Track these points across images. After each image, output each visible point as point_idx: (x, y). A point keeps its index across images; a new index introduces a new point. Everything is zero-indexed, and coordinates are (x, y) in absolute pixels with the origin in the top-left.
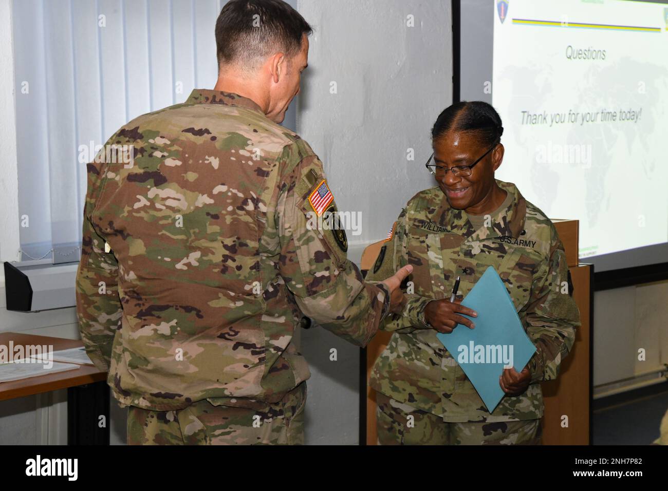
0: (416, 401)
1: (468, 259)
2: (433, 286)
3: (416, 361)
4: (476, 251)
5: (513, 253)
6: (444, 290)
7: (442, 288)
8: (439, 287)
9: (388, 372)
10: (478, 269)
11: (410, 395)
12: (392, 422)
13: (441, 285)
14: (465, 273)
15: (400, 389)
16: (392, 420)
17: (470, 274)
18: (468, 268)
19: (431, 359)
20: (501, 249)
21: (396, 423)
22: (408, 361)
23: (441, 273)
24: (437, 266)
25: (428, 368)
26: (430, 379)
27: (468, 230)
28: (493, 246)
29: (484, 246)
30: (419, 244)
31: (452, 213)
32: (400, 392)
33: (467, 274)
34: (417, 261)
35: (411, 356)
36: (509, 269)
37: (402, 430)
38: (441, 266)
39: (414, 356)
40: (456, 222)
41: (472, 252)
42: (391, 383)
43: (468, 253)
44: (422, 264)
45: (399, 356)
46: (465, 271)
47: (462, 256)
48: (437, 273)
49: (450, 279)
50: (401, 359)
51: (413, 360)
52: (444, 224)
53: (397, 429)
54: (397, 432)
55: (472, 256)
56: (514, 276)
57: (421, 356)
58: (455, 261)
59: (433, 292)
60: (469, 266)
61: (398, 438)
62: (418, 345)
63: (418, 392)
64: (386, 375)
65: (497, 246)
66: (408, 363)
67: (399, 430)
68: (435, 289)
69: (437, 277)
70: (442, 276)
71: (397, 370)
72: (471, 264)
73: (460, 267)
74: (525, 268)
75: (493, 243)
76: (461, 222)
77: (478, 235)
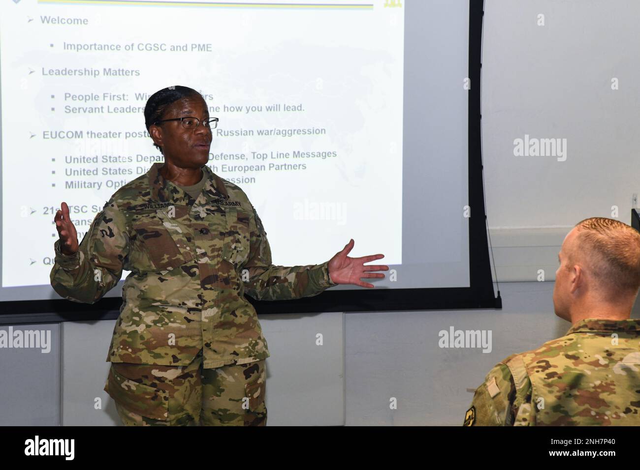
0: (180, 360)
1: (200, 222)
2: (180, 249)
3: (170, 324)
4: (203, 215)
5: (230, 211)
6: (190, 250)
7: (188, 248)
8: (185, 248)
9: (143, 344)
10: (211, 228)
11: (174, 357)
12: (156, 391)
13: (186, 247)
14: (202, 234)
15: (163, 355)
16: (155, 389)
17: (207, 233)
18: (203, 229)
19: (186, 318)
20: (219, 210)
21: (161, 391)
22: (162, 326)
23: (183, 237)
24: (177, 233)
25: (184, 326)
26: (188, 336)
27: (189, 200)
28: (213, 209)
29: (207, 210)
30: (151, 220)
31: (167, 190)
32: (162, 357)
33: (204, 234)
34: (155, 234)
35: (164, 321)
36: (234, 223)
37: (167, 396)
38: (180, 231)
39: (166, 320)
40: (176, 196)
41: (200, 215)
42: (150, 352)
43: (198, 217)
44: (161, 235)
45: (148, 326)
46: (201, 231)
47: (194, 221)
48: (179, 238)
49: (192, 241)
50: (152, 327)
51: (167, 324)
52: (165, 199)
53: (163, 397)
54: (163, 399)
55: (202, 219)
56: (240, 228)
57: (174, 319)
58: (190, 226)
59: (180, 253)
60: (203, 227)
61: (165, 404)
62: (167, 310)
63: (179, 352)
64: (142, 347)
65: (216, 208)
66: (162, 328)
67: (165, 397)
68: (182, 250)
69: (180, 241)
70: (185, 239)
71: (153, 339)
72: (204, 225)
73: (196, 229)
74: (244, 221)
75: (212, 206)
76: (180, 195)
77: (200, 202)
